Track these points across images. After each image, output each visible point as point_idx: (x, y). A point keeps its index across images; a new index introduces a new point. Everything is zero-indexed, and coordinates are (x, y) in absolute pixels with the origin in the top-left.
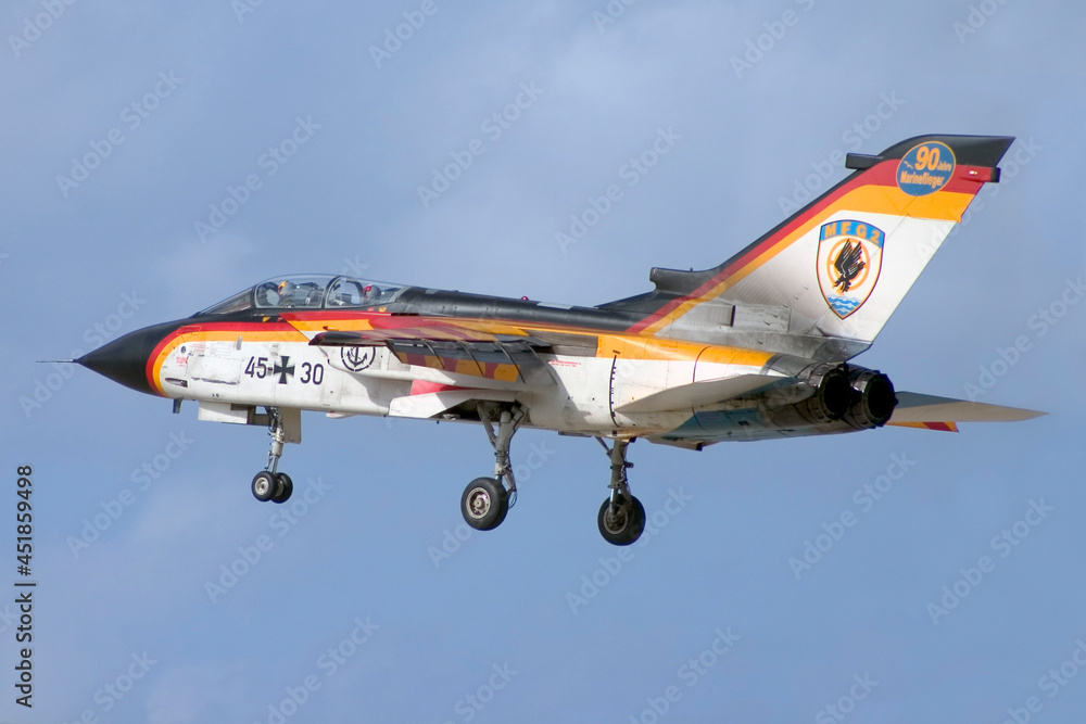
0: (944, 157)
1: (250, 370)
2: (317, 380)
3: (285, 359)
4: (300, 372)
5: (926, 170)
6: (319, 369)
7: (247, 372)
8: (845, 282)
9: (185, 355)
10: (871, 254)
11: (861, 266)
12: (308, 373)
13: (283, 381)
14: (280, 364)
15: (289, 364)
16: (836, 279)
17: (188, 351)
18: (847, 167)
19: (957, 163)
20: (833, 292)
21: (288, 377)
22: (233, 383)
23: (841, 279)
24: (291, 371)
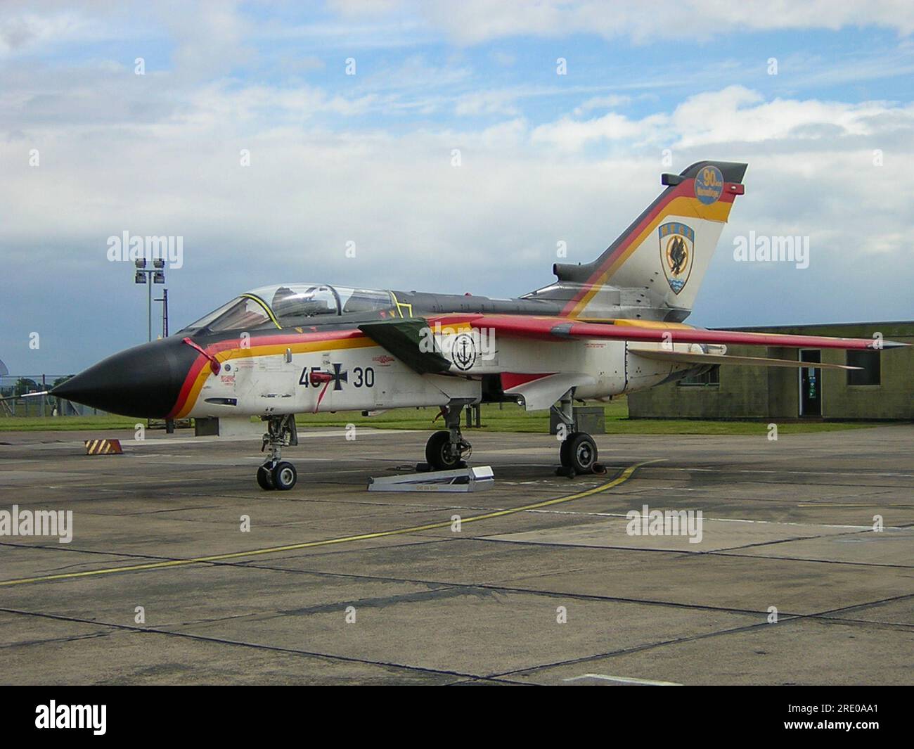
0: (718, 178)
1: (304, 380)
2: (369, 383)
3: (337, 367)
4: (353, 377)
5: (710, 186)
6: (369, 372)
7: (301, 383)
8: (676, 268)
9: (231, 373)
10: (688, 247)
11: (684, 256)
12: (360, 377)
13: (338, 387)
14: (333, 372)
15: (342, 371)
16: (672, 266)
17: (233, 368)
18: (663, 184)
19: (724, 181)
20: (671, 275)
21: (342, 383)
22: (288, 396)
23: (675, 266)
24: (344, 377)
